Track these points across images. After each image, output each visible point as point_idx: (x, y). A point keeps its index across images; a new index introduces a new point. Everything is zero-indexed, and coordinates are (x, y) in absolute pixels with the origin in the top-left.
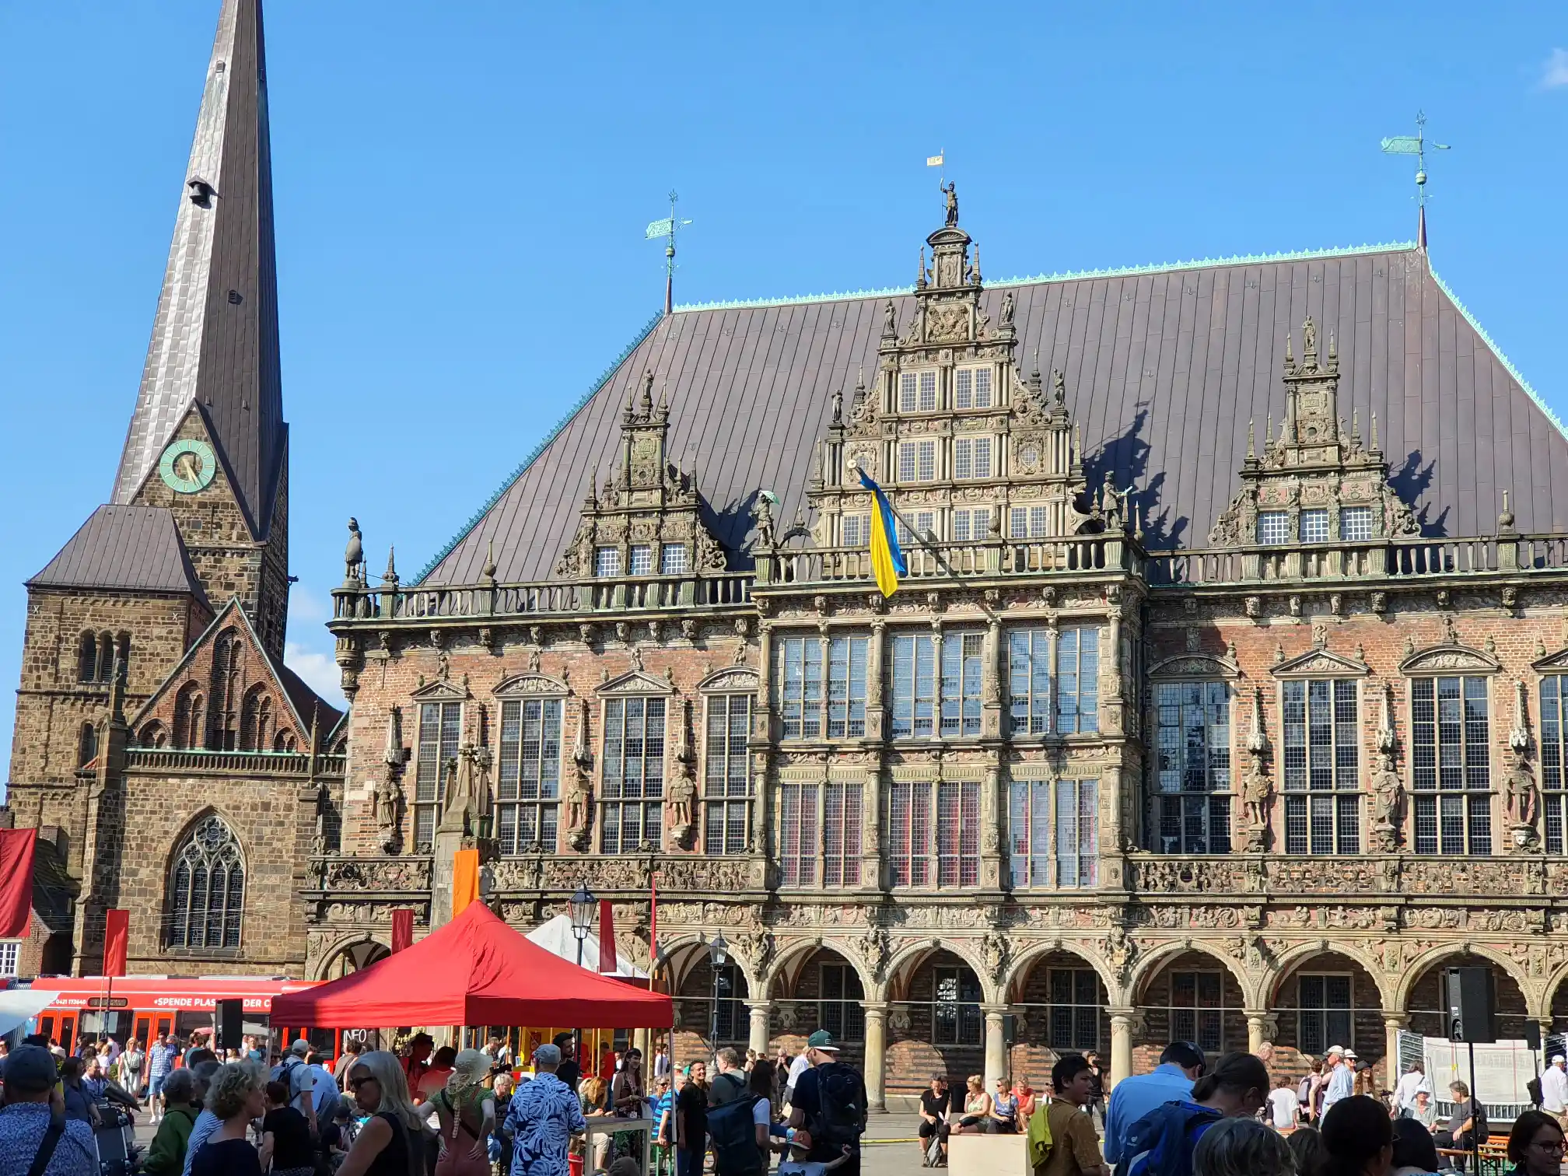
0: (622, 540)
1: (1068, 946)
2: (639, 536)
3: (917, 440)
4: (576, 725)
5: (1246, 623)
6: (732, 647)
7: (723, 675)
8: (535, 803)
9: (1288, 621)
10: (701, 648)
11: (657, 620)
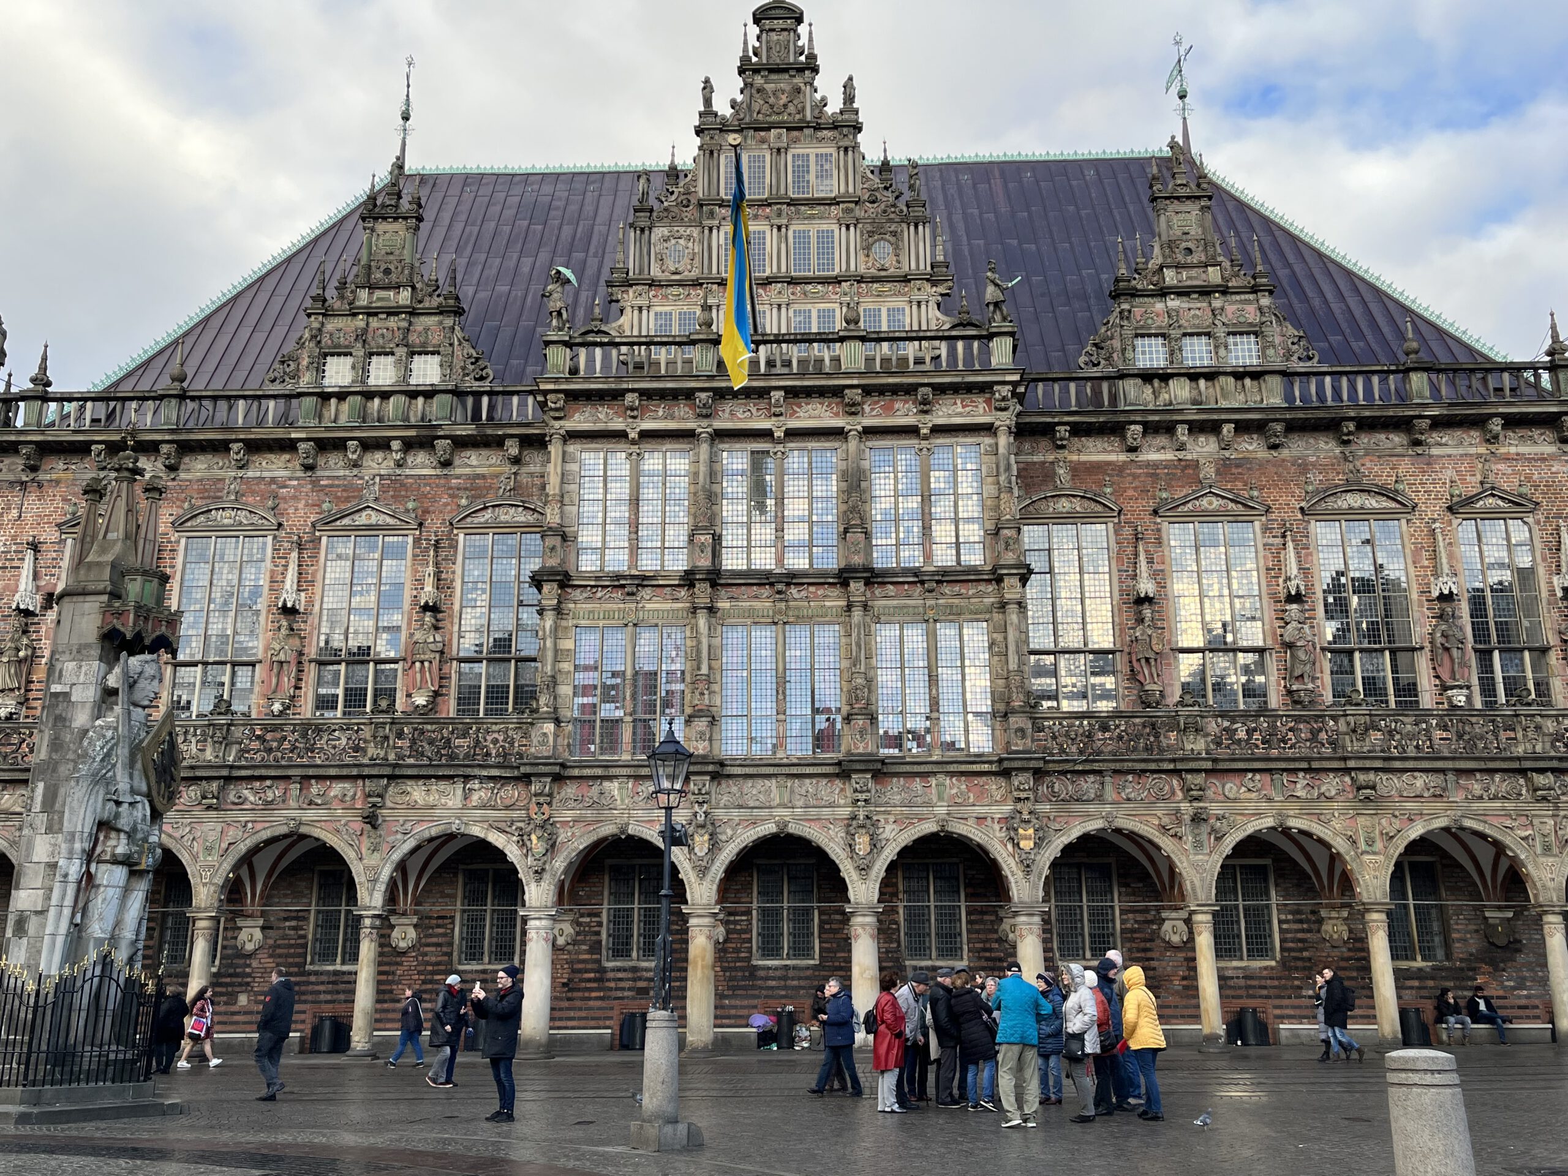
0: (359, 345)
1: (955, 827)
2: (381, 341)
4: (286, 566)
5: (1123, 457)
6: (497, 476)
7: (486, 508)
8: (224, 663)
9: (1169, 456)
10: (457, 477)
11: (402, 438)
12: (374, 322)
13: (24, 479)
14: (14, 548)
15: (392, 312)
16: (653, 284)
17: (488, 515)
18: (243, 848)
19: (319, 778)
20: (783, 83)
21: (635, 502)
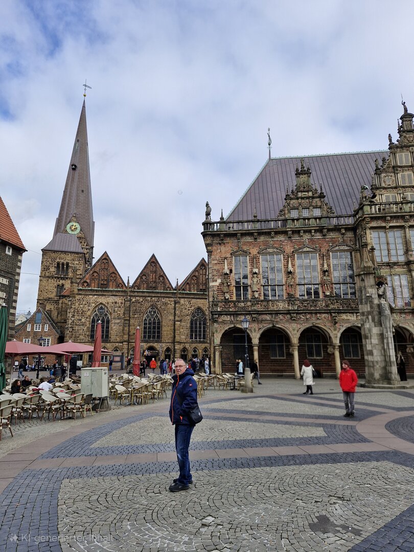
0: (300, 207)
2: (305, 205)
3: (406, 173)
4: (288, 262)
6: (338, 238)
7: (337, 246)
8: (275, 285)
10: (328, 238)
11: (314, 230)
12: (303, 201)
13: (220, 242)
14: (220, 259)
15: (308, 198)
16: (384, 188)
17: (337, 248)
18: (302, 329)
19: (320, 313)
21: (388, 244)
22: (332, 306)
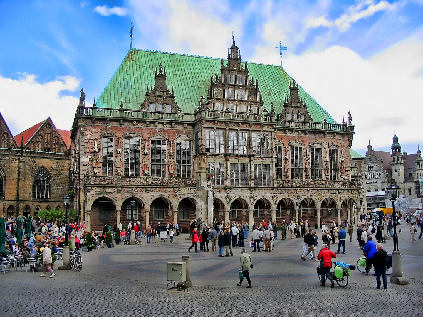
1: (265, 197)
2: (160, 102)
3: (230, 89)
4: (145, 145)
5: (284, 135)
6: (182, 130)
7: (180, 136)
9: (291, 135)
10: (175, 130)
11: (166, 122)
12: (159, 98)
13: (92, 124)
14: (91, 139)
15: (163, 97)
16: (215, 99)
17: (181, 138)
19: (166, 188)
20: (236, 62)
21: (214, 140)
22: (174, 183)
